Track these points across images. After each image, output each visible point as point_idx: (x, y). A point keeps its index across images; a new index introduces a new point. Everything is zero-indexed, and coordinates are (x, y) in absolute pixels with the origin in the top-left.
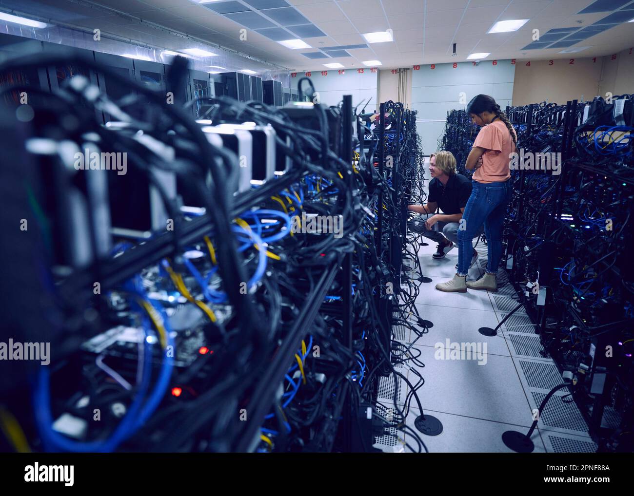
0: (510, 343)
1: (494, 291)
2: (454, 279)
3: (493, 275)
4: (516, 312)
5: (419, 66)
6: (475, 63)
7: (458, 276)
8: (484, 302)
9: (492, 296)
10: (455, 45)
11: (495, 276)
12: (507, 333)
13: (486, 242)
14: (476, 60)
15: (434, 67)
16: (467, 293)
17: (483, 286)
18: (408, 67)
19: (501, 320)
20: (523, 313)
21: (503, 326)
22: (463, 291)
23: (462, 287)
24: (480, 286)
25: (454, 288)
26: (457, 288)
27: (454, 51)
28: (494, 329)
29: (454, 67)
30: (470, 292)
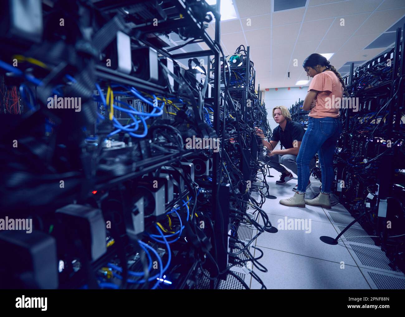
0: (352, 252)
1: (328, 208)
2: (294, 196)
3: (327, 195)
4: (353, 226)
5: (268, 89)
6: (300, 88)
7: (298, 193)
8: (321, 216)
9: (327, 212)
10: (289, 73)
11: (328, 196)
12: (348, 243)
13: (316, 177)
14: (301, 85)
15: (277, 90)
16: (305, 208)
17: (318, 203)
18: (262, 90)
19: (340, 232)
20: (357, 227)
21: (342, 236)
22: (302, 206)
23: (301, 202)
24: (316, 203)
25: (294, 203)
26: (297, 203)
27: (289, 76)
28: (335, 238)
29: (288, 90)
30: (308, 208)
